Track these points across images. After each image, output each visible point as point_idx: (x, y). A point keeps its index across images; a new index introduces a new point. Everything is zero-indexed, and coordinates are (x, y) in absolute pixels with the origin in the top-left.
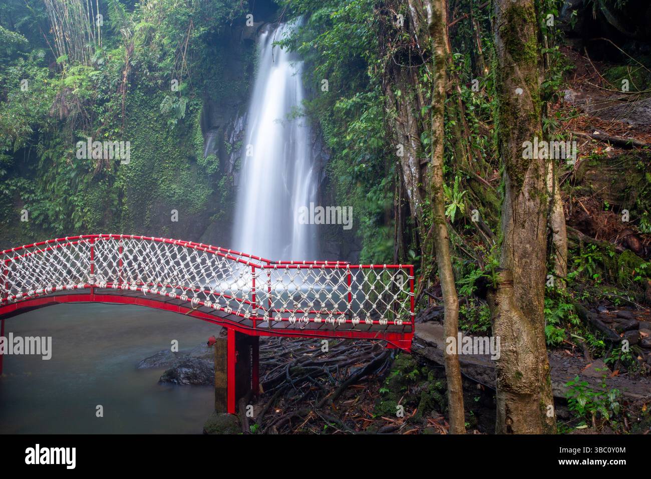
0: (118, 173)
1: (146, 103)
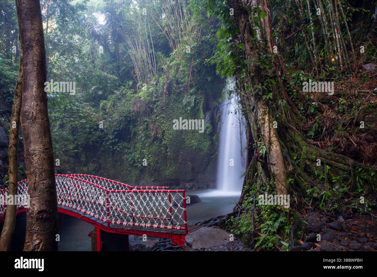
0: (165, 137)
1: (177, 100)
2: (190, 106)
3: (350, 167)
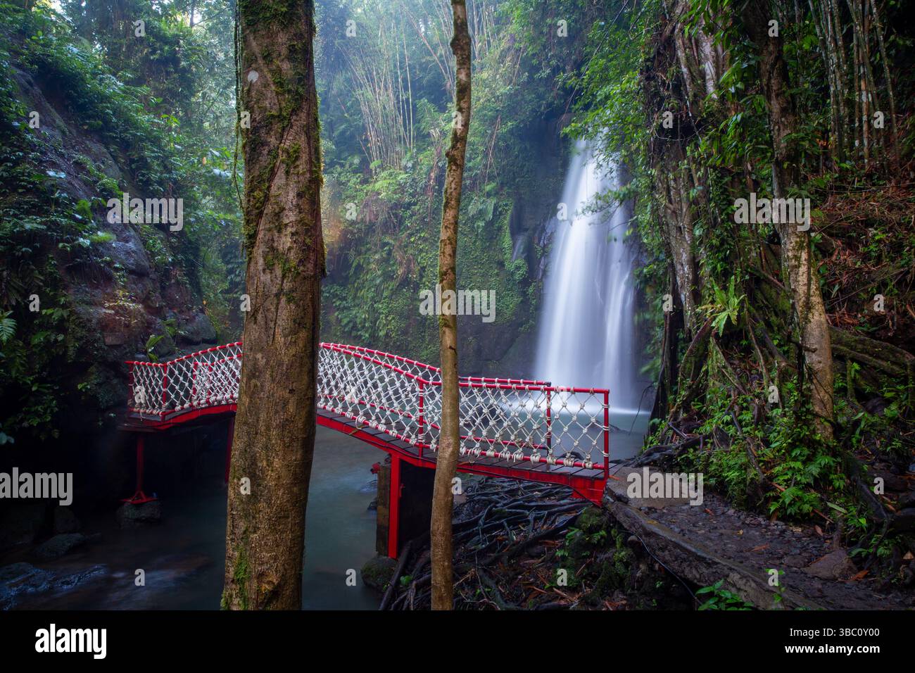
0: (424, 279)
2: (484, 219)
3: (906, 369)
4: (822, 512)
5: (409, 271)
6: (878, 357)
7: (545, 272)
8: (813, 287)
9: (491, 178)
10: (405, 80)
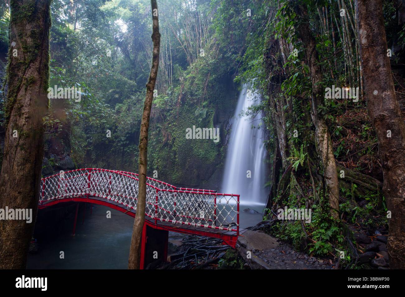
0: (175, 143)
2: (202, 118)
3: (376, 187)
4: (332, 253)
5: (168, 140)
6: (364, 182)
7: (228, 141)
8: (330, 150)
9: (205, 100)
10: (169, 56)
